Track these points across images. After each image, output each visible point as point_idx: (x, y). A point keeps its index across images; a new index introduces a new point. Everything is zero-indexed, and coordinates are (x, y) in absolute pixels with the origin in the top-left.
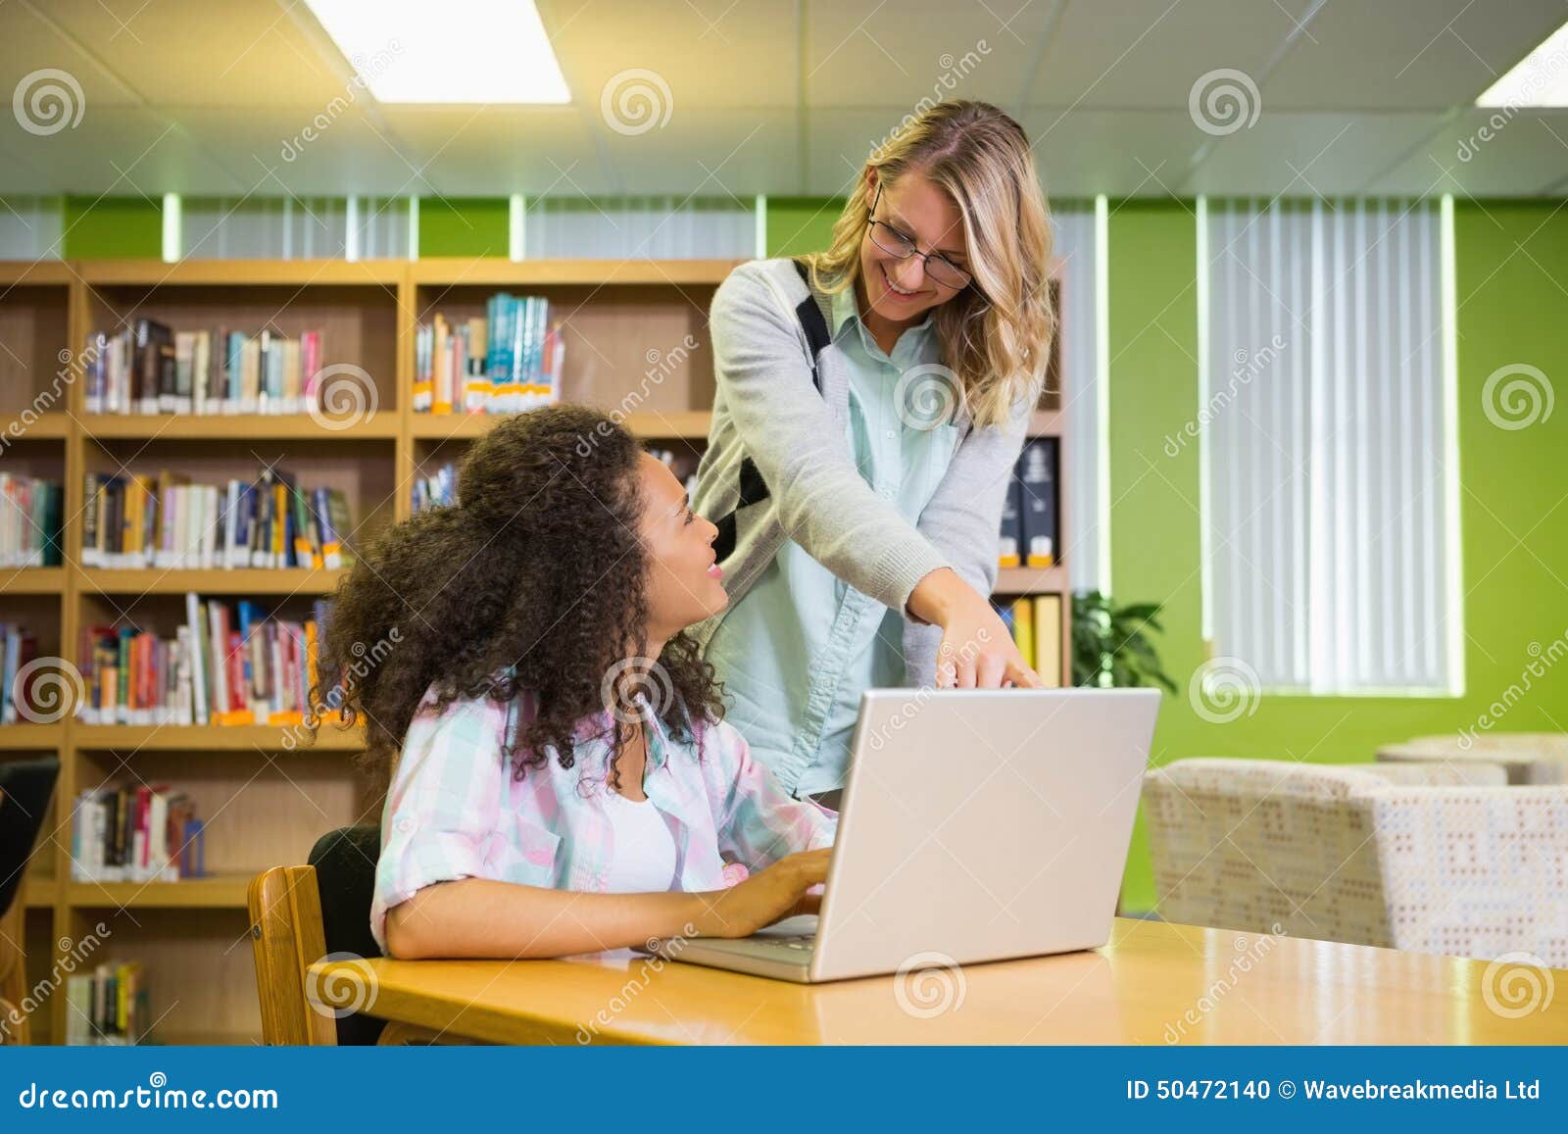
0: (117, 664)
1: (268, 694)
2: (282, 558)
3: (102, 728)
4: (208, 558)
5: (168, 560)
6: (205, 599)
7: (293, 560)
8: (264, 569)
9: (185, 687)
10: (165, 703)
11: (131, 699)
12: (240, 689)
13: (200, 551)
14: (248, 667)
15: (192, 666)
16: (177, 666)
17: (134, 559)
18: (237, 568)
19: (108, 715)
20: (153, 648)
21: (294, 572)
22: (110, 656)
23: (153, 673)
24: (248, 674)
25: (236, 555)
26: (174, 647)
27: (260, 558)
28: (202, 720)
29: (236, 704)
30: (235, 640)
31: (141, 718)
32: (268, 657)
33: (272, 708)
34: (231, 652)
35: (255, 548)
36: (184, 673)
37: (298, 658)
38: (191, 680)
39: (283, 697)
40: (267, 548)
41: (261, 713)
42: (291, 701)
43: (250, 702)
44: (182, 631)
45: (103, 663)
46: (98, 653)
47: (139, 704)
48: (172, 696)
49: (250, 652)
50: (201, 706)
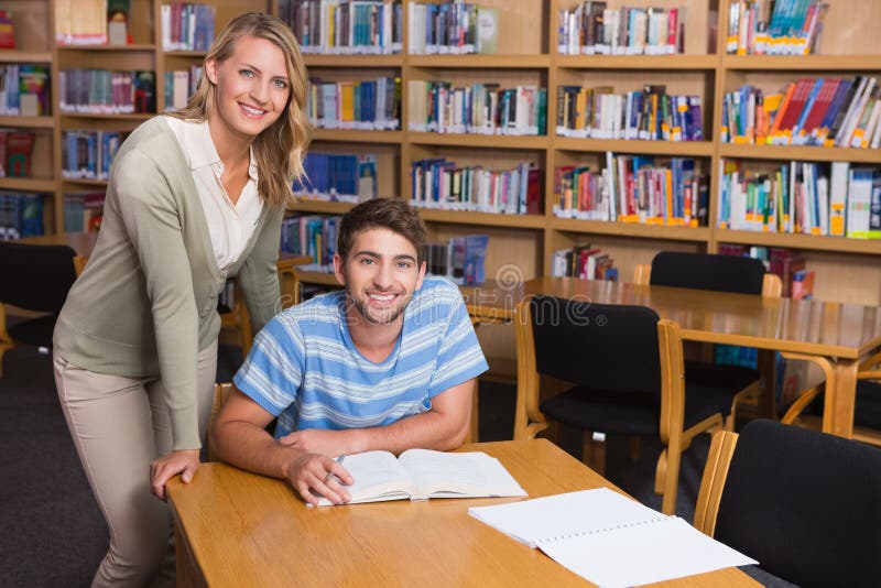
0: (572, 187)
1: (646, 207)
2: (655, 135)
3: (564, 219)
4: (617, 134)
5: (597, 134)
6: (616, 155)
7: (660, 137)
8: (644, 140)
9: (605, 201)
10: (596, 209)
11: (579, 206)
12: (632, 203)
13: (613, 129)
14: (636, 191)
15: (609, 191)
16: (602, 189)
17: (581, 133)
18: (631, 139)
19: (568, 213)
20: (590, 179)
21: (661, 142)
22: (569, 183)
23: (589, 193)
24: (636, 197)
25: (631, 132)
26: (600, 179)
27: (644, 134)
28: (613, 219)
29: (631, 211)
30: (631, 178)
31: (583, 216)
32: (646, 187)
33: (648, 215)
34: (628, 184)
35: (640, 129)
36: (605, 193)
37: (662, 189)
38: (608, 197)
39: (653, 209)
40: (647, 129)
41: (642, 217)
42: (658, 212)
43: (637, 211)
44: (604, 171)
45: (565, 187)
46: (563, 181)
47: (583, 209)
48: (599, 205)
49: (638, 184)
50: (613, 211)
